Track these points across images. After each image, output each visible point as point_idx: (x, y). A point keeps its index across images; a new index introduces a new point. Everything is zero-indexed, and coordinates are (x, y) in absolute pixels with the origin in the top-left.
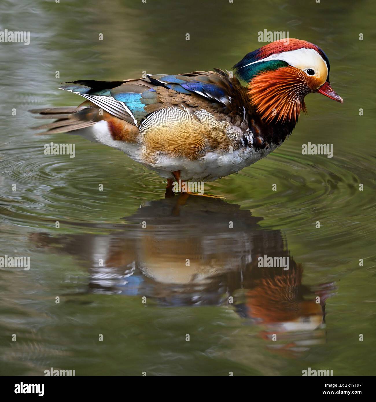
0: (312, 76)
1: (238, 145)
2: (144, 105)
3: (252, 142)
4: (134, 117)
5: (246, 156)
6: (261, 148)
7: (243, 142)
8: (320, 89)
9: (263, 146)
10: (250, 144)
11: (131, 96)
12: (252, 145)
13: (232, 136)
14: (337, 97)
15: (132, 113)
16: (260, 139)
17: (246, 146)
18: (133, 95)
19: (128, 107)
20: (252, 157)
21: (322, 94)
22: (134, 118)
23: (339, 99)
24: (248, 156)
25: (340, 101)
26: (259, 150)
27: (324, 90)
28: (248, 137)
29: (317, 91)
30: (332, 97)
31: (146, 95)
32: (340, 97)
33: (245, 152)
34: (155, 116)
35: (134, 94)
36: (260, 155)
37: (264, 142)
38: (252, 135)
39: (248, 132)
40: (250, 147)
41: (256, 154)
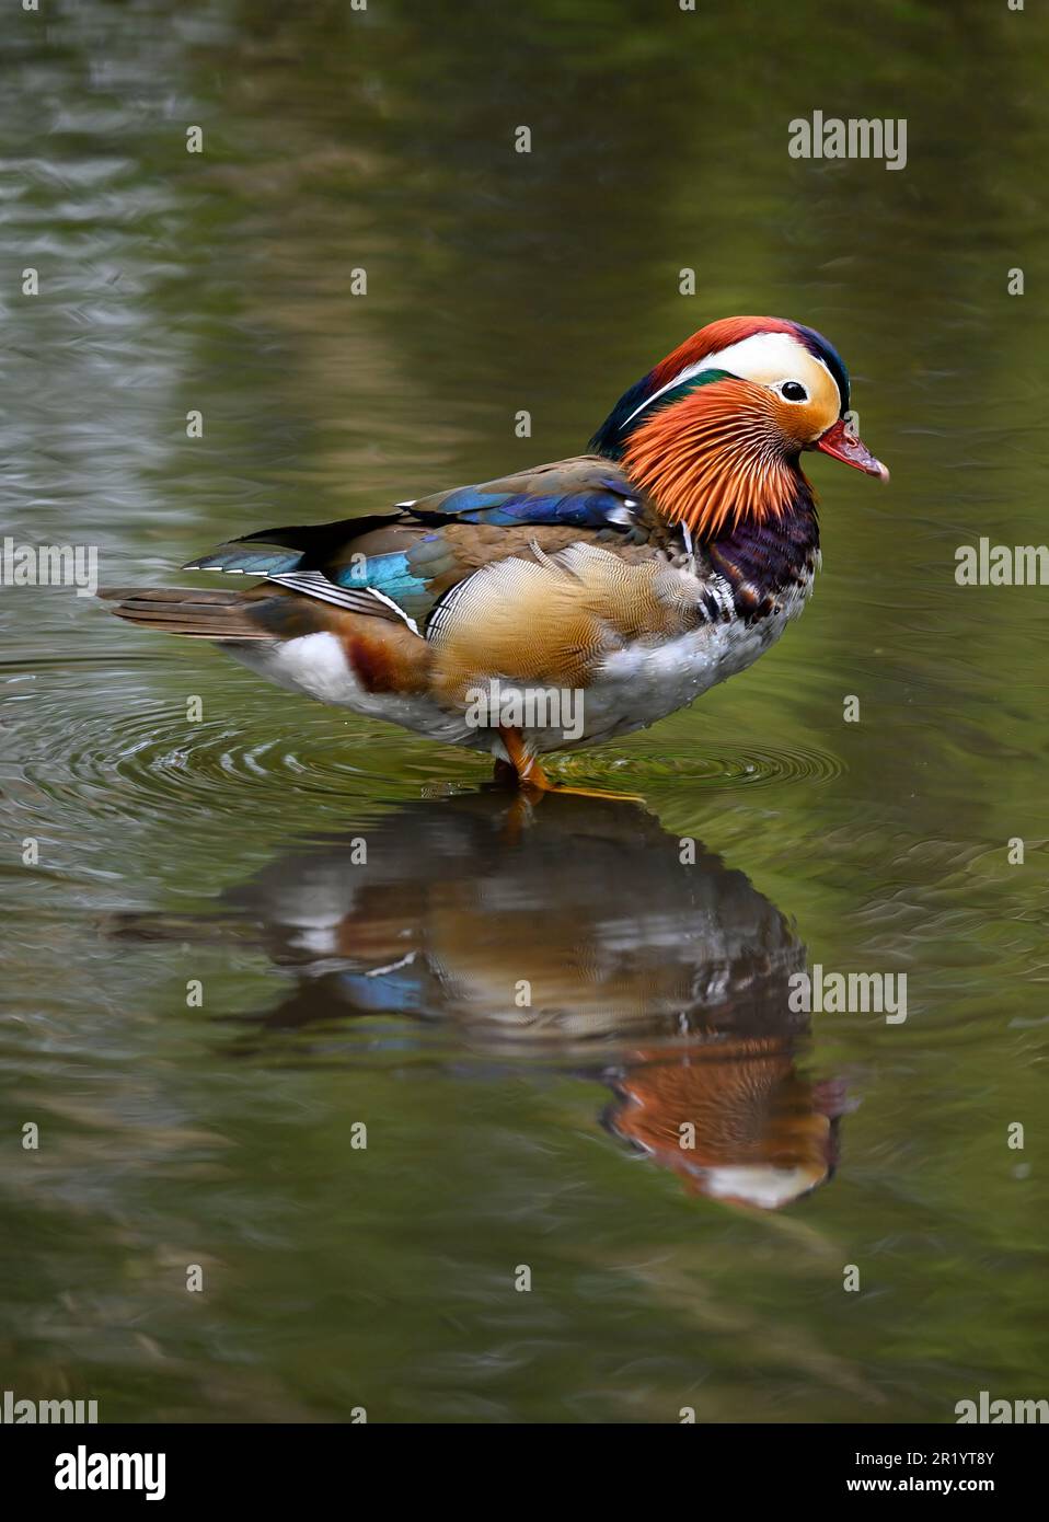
0: (796, 403)
1: (694, 619)
2: (422, 581)
3: (730, 603)
4: (404, 611)
5: (717, 648)
6: (759, 615)
7: (704, 609)
8: (821, 439)
9: (765, 608)
10: (726, 612)
11: (379, 566)
12: (731, 614)
13: (674, 598)
14: (868, 462)
15: (396, 602)
16: (750, 589)
17: (715, 620)
18: (383, 562)
19: (380, 591)
20: (739, 648)
21: (829, 454)
22: (404, 615)
23: (875, 469)
24: (724, 648)
25: (877, 474)
26: (755, 622)
27: (833, 444)
28: (716, 595)
29: (814, 446)
30: (855, 462)
31: (419, 554)
32: (879, 464)
33: (713, 637)
34: (460, 594)
35: (386, 558)
36: (759, 639)
37: (761, 597)
38: (726, 587)
39: (715, 580)
40: (727, 620)
41: (748, 637)
